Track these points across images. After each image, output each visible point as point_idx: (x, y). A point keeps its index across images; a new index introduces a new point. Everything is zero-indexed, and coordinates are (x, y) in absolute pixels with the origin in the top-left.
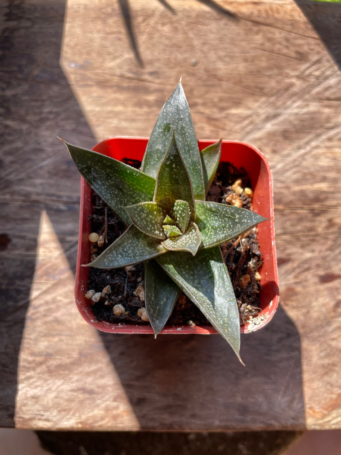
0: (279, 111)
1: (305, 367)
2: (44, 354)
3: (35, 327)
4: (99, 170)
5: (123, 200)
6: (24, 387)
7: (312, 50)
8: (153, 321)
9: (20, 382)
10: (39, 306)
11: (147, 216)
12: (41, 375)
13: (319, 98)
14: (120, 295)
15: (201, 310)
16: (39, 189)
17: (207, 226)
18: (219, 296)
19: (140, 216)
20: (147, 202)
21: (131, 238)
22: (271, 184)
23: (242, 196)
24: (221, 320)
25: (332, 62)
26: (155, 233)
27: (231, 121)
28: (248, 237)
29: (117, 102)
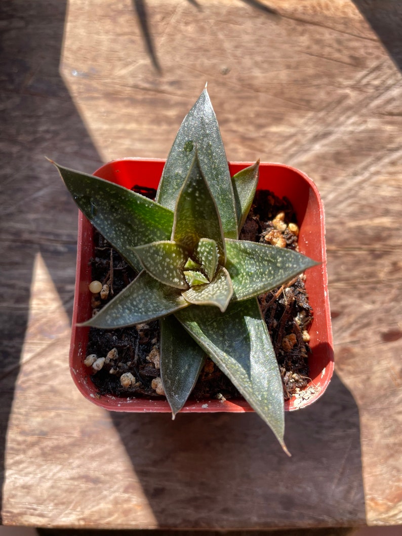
0: (330, 129)
1: (365, 448)
2: (37, 432)
3: (26, 398)
4: (100, 200)
5: (132, 238)
6: (12, 474)
7: (370, 54)
8: (171, 396)
9: (8, 467)
10: (31, 373)
11: (164, 259)
12: (33, 460)
13: (380, 113)
14: (129, 361)
15: (232, 381)
16: (33, 227)
17: (241, 273)
18: (256, 362)
19: (153, 260)
20: (163, 242)
21: (143, 289)
22: (323, 218)
23: (286, 233)
24: (259, 394)
25: (395, 69)
26: (174, 281)
27: (270, 141)
28: (293, 285)
29: (130, 118)
